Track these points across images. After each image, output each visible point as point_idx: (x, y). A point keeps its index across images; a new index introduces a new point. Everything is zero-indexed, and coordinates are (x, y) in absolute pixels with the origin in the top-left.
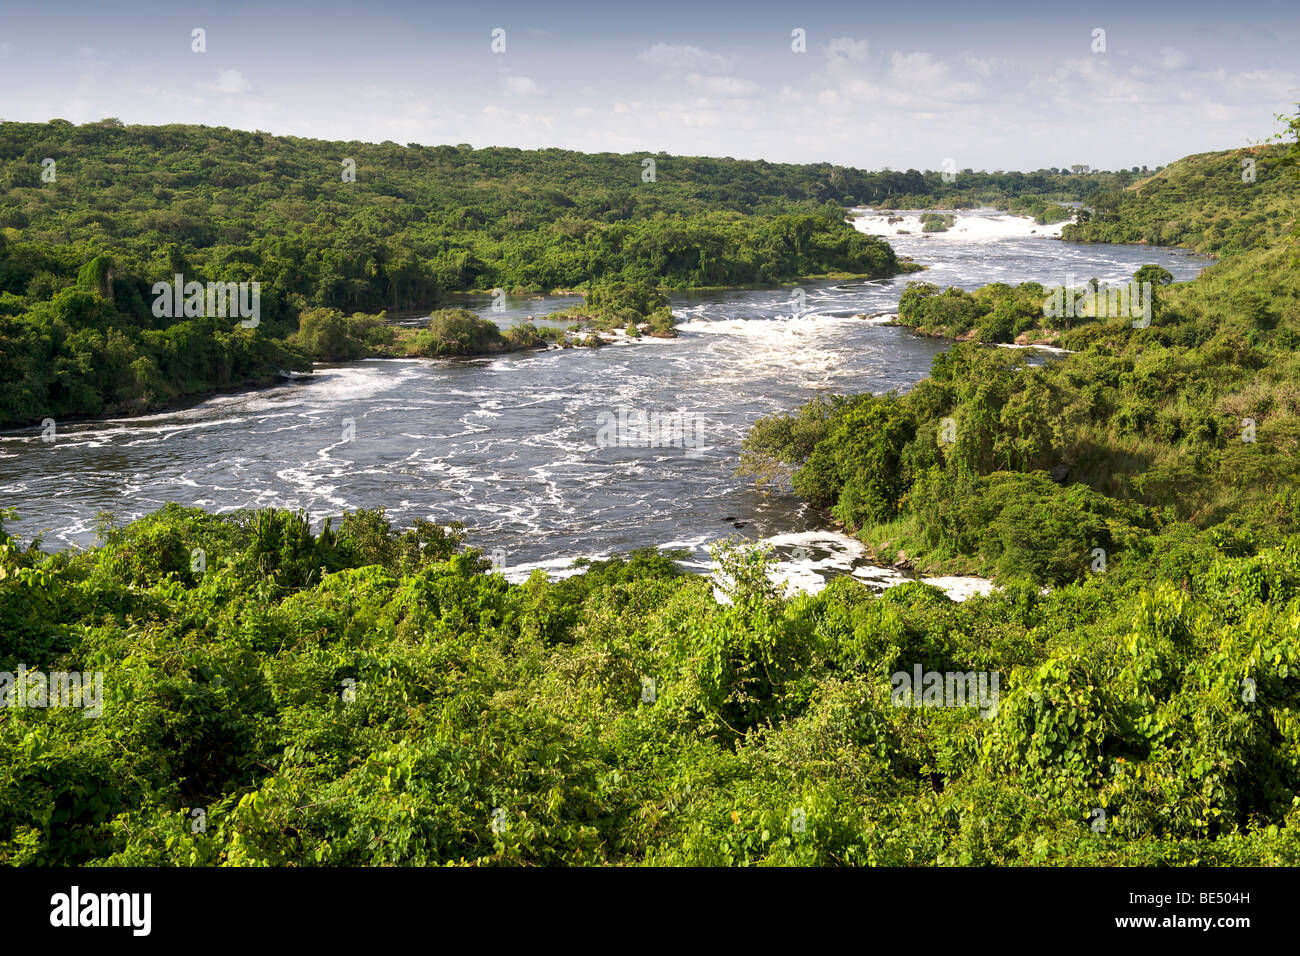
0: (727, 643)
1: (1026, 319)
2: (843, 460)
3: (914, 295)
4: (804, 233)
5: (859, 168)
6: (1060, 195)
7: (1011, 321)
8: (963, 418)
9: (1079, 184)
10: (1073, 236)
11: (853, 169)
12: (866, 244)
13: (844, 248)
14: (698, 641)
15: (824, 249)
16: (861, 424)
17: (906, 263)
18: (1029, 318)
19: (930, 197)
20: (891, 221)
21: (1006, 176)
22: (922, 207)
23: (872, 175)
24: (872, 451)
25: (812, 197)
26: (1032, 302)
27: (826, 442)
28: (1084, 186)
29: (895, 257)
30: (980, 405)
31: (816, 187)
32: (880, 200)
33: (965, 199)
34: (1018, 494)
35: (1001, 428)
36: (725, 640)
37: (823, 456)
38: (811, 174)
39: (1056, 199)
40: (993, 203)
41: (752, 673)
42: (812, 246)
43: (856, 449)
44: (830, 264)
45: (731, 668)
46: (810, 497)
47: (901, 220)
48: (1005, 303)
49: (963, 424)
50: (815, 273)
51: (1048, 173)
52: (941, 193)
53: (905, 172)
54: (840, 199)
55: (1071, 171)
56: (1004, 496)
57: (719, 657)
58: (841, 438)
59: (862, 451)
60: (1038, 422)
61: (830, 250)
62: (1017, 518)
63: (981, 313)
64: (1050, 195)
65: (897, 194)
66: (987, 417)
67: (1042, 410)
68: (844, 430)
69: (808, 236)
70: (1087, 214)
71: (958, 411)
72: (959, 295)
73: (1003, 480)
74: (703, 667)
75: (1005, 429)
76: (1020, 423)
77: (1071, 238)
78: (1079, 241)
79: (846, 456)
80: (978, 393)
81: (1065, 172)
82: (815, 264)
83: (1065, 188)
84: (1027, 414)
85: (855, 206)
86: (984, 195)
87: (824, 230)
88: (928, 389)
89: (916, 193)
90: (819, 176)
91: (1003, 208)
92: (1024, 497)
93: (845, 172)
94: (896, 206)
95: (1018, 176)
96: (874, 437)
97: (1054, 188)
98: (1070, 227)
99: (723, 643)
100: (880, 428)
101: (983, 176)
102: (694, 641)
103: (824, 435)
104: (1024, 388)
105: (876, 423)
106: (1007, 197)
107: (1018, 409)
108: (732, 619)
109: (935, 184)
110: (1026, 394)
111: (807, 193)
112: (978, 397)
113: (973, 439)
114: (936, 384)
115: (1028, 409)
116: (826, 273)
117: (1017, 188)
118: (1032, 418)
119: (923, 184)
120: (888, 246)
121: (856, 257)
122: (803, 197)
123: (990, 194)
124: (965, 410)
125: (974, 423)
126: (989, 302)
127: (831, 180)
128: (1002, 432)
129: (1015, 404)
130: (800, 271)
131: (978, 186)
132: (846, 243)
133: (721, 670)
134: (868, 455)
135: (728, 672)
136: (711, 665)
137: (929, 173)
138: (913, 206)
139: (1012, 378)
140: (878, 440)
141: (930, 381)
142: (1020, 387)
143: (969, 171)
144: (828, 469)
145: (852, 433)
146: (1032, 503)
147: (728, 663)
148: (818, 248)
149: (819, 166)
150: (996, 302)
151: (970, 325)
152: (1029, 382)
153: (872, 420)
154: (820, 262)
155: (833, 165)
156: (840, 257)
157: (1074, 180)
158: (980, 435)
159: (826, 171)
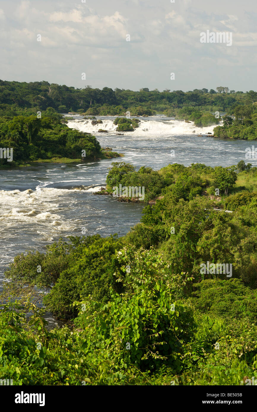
0: (141, 316)
1: (197, 188)
2: (82, 283)
3: (118, 172)
4: (33, 129)
5: (69, 86)
6: (209, 107)
7: (188, 190)
8: (170, 249)
9: (223, 100)
10: (222, 135)
11: (64, 86)
12: (79, 137)
13: (63, 140)
14: (119, 317)
15: (49, 141)
16: (96, 256)
17: (108, 152)
18: (200, 188)
19: (121, 107)
20: (94, 123)
21: (172, 93)
22: (115, 114)
23: (78, 91)
24: (104, 275)
25: (35, 105)
26: (202, 177)
27: (69, 271)
28: (226, 101)
29: (100, 147)
30: (183, 238)
31: (38, 98)
32: (85, 110)
33: (145, 109)
34: (222, 295)
35: (197, 256)
36: (139, 314)
37: (66, 282)
38: (35, 89)
39: (207, 110)
40: (165, 112)
41: (160, 338)
42: (40, 138)
43: (92, 274)
44: (53, 152)
45: (146, 334)
46: (57, 312)
47: (101, 122)
48: (183, 177)
49: (170, 254)
50: (43, 158)
51: (201, 92)
52: (127, 104)
53: (101, 89)
54: (56, 108)
55: (217, 91)
56: (212, 296)
57: (137, 327)
58: (80, 266)
59: (97, 276)
60: (223, 251)
61: (54, 141)
62: (223, 311)
63: (166, 184)
64: (203, 107)
65: (96, 105)
66: (188, 248)
67: (226, 242)
68: (83, 260)
69: (37, 131)
70: (231, 120)
71: (166, 245)
72: (149, 172)
73: (211, 286)
74: (125, 334)
75: (200, 256)
76: (211, 251)
77: (220, 135)
78: (226, 138)
79: (85, 280)
80: (181, 230)
81: (213, 92)
82: (43, 152)
83: (213, 102)
84: (216, 245)
85: (67, 112)
86: (158, 106)
87: (48, 127)
88: (141, 231)
89: (111, 104)
90: (40, 91)
91: (172, 115)
92: (226, 296)
93: (59, 88)
94: (97, 113)
95: (181, 93)
96: (106, 265)
97: (205, 102)
98: (219, 128)
99: (138, 316)
100: (110, 258)
101: (156, 93)
102: (115, 316)
103: (66, 266)
104: (213, 226)
105: (107, 255)
106: (174, 107)
107: (210, 241)
108: (143, 300)
109: (123, 98)
110: (214, 230)
111: (32, 103)
112: (181, 233)
113: (178, 264)
114: (147, 227)
115: (216, 241)
116: (50, 158)
117: (180, 102)
118: (219, 248)
119: (115, 98)
120: (95, 139)
121: (72, 146)
122: (29, 105)
123: (162, 106)
124: (172, 244)
125: (178, 252)
126: (171, 176)
127: (49, 94)
128: (198, 258)
129: (207, 238)
130: (31, 157)
131: (154, 100)
132: (65, 136)
133: (138, 335)
134: (101, 279)
135: (143, 338)
136: (131, 333)
137: (118, 90)
138: (109, 113)
139: (204, 219)
140: (109, 267)
141: (143, 225)
142: (210, 226)
143: (146, 90)
144: (70, 290)
145: (89, 263)
146: (232, 300)
147: (143, 331)
148: (44, 140)
149: (40, 84)
150: (176, 176)
151: (158, 193)
152: (216, 222)
153: (103, 252)
154: (46, 150)
155: (50, 83)
156: (61, 147)
157: (219, 98)
158: (183, 261)
159: (45, 87)
